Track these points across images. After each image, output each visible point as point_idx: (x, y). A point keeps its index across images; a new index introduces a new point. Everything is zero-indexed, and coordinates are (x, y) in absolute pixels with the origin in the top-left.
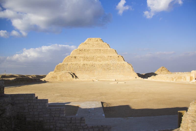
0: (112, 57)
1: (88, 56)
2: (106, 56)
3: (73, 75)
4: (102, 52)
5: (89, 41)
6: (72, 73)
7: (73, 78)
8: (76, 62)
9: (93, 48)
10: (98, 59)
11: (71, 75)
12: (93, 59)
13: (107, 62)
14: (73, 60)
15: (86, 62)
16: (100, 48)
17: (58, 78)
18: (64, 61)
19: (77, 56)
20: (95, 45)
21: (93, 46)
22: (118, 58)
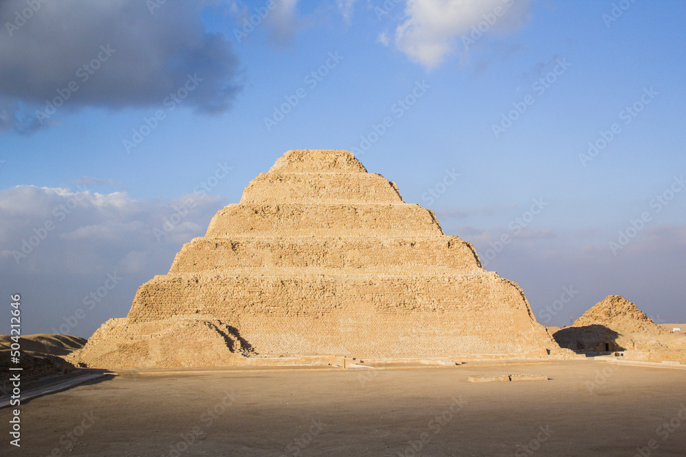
0: (417, 246)
1: (299, 238)
2: (386, 243)
3: (232, 337)
4: (365, 218)
5: (295, 165)
6: (223, 328)
7: (232, 350)
8: (238, 271)
9: (319, 201)
10: (350, 255)
11: (222, 334)
12: (321, 253)
13: (394, 272)
14: (221, 263)
15: (288, 272)
16: (355, 202)
17: (151, 354)
18: (175, 262)
19: (242, 237)
20: (328, 187)
21: (317, 188)
22: (446, 249)
